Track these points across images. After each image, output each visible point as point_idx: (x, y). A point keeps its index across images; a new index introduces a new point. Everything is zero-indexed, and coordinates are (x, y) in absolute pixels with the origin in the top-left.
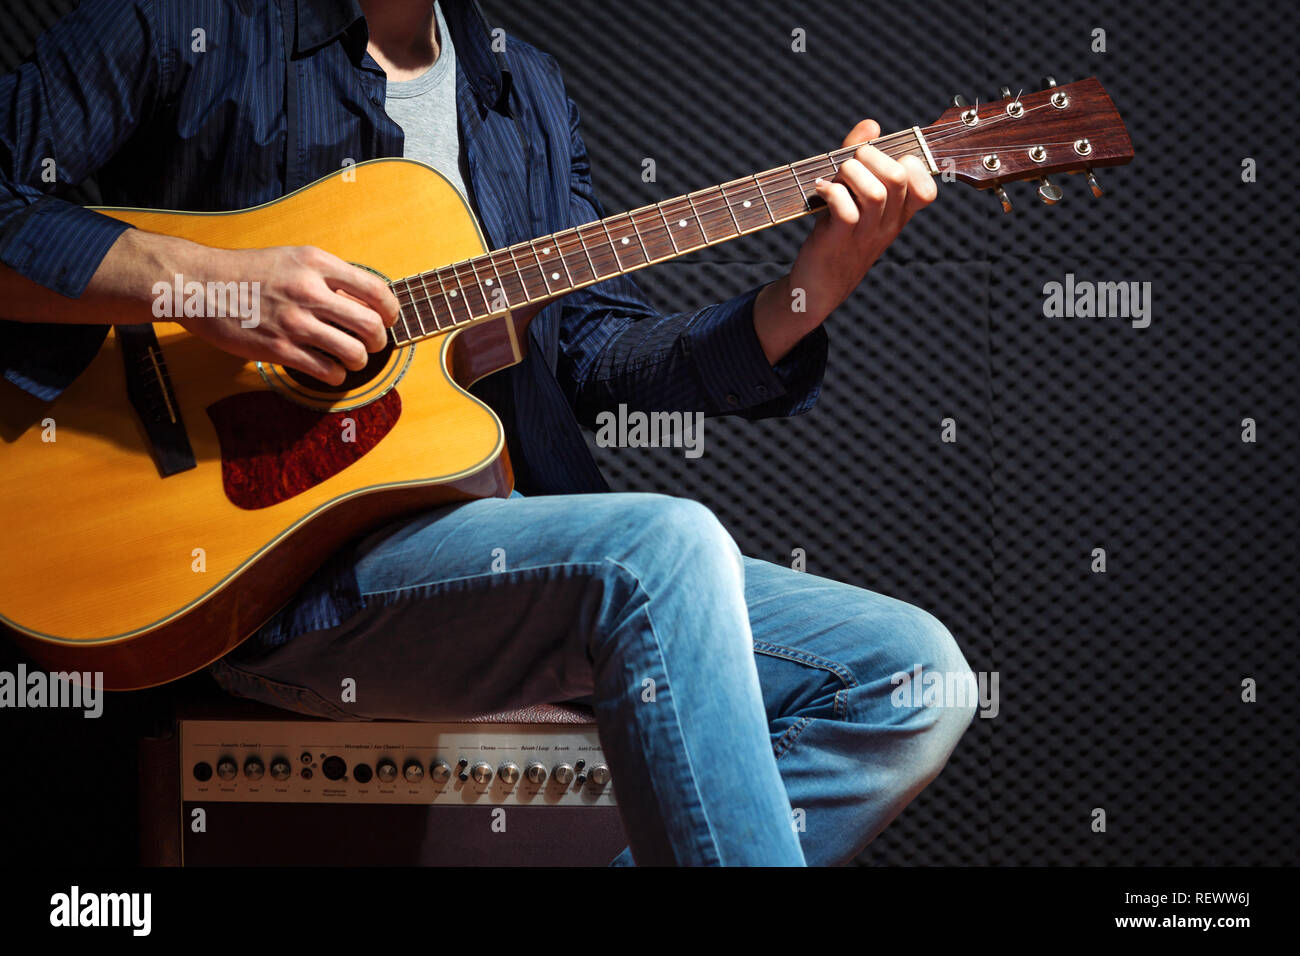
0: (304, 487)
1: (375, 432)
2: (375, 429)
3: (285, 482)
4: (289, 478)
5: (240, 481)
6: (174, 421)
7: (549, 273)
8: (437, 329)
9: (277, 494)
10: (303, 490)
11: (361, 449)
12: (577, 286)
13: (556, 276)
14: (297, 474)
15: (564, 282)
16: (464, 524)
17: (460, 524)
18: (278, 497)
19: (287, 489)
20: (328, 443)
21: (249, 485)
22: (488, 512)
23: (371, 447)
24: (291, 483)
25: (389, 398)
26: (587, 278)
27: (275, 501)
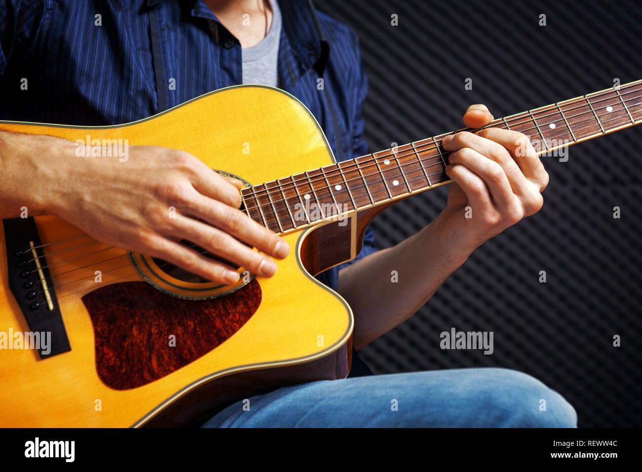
0: (172, 368)
1: (237, 318)
2: (237, 315)
3: (154, 364)
4: (158, 360)
5: (112, 363)
6: (51, 307)
7: (390, 180)
8: (294, 227)
9: (147, 375)
10: (171, 372)
11: (225, 333)
12: (413, 192)
13: (396, 183)
14: (166, 357)
15: (403, 188)
16: (316, 407)
17: (312, 406)
18: (148, 378)
19: (156, 371)
20: (195, 328)
21: (121, 367)
22: (337, 394)
23: (234, 331)
24: (160, 364)
25: (251, 288)
26: (422, 185)
27: (145, 382)
